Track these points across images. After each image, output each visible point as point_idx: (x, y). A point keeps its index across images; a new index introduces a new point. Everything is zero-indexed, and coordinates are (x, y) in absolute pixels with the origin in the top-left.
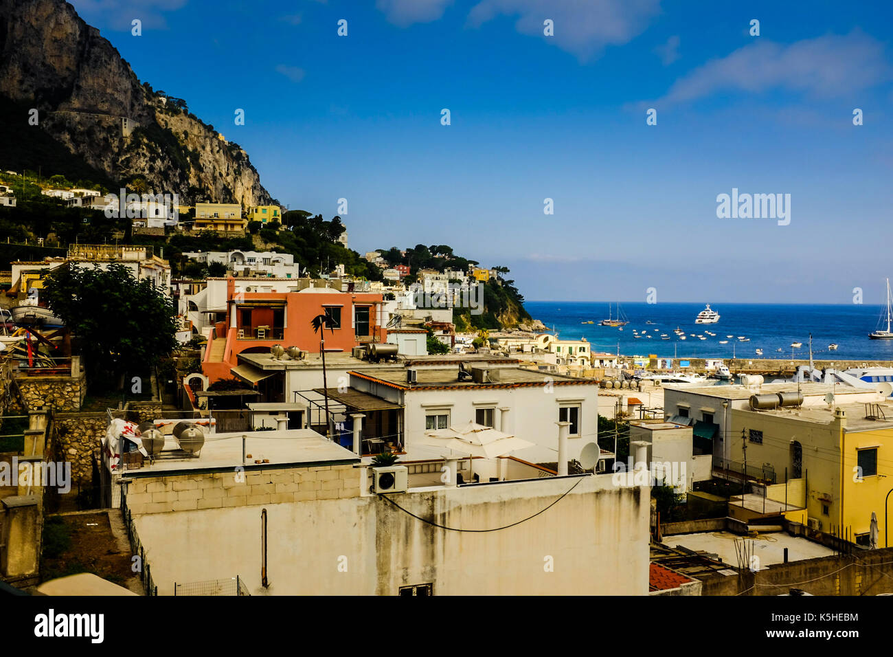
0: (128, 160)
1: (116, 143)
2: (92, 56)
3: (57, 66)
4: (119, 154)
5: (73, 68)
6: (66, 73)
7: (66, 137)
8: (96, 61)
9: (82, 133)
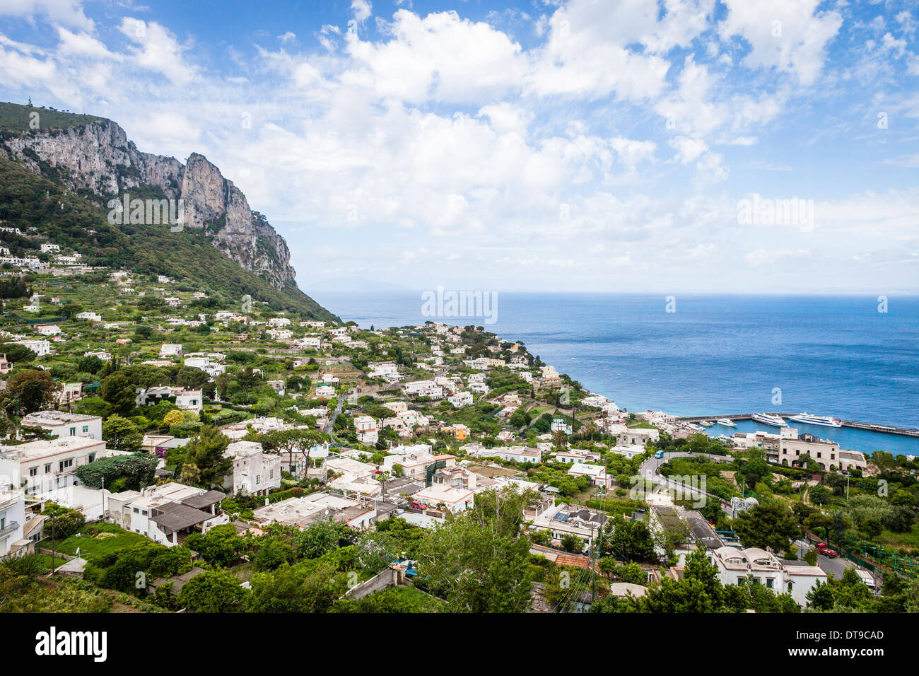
0: (259, 263)
1: (252, 252)
2: (233, 199)
3: (212, 206)
4: (254, 259)
5: (222, 207)
6: (218, 210)
7: (228, 251)
8: (236, 203)
9: (235, 248)
